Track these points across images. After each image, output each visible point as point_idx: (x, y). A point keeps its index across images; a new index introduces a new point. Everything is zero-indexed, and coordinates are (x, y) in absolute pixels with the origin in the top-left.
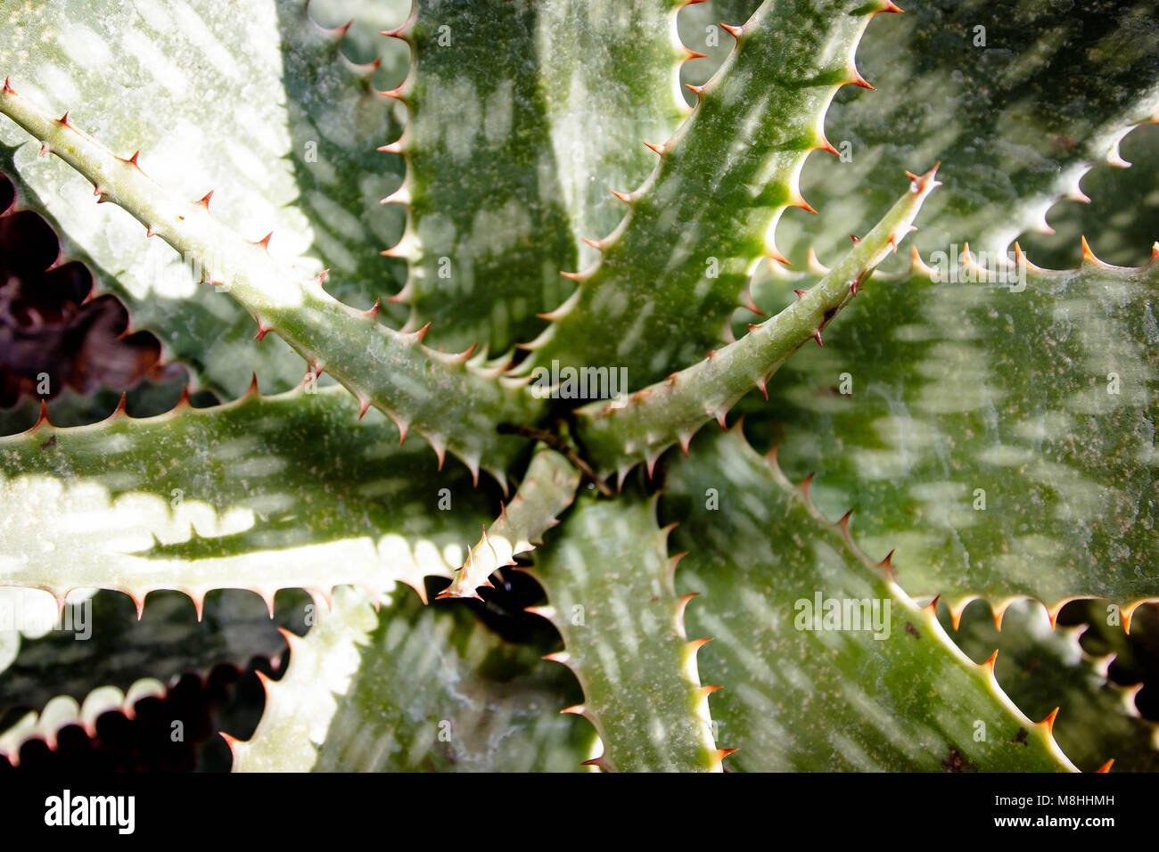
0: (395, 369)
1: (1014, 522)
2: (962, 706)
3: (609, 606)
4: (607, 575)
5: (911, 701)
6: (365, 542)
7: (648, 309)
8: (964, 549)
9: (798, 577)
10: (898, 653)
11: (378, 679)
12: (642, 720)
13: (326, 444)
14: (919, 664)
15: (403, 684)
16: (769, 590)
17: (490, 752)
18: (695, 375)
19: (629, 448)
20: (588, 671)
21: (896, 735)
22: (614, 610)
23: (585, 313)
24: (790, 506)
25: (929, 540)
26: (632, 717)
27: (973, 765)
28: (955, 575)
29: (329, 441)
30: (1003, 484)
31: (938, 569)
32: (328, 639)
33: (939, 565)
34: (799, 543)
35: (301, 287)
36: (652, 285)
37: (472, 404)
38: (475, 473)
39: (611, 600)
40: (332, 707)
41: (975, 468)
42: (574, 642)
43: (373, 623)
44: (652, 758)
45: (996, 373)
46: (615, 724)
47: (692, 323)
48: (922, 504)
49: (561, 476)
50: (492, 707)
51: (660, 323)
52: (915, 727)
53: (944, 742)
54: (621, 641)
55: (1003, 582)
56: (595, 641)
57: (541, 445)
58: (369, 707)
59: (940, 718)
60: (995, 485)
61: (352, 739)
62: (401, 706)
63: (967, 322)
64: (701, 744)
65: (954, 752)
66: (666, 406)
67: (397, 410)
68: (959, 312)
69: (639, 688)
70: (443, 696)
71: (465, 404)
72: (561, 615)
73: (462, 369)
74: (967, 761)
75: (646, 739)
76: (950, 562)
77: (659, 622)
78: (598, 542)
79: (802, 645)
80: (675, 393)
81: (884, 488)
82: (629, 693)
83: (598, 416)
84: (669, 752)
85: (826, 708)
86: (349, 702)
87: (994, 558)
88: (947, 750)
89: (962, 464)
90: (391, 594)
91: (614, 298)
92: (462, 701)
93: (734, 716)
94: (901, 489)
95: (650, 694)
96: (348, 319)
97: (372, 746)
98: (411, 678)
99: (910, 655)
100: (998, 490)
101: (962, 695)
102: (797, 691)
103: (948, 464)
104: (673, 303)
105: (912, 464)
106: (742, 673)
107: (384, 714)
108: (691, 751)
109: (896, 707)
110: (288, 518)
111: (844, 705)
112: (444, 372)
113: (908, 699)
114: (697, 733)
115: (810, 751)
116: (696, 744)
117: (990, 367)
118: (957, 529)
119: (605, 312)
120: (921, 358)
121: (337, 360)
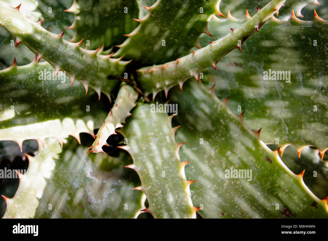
0: (70, 57)
1: (308, 117)
2: (289, 190)
3: (150, 146)
4: (149, 134)
5: (268, 187)
6: (57, 121)
7: (167, 33)
8: (286, 126)
9: (222, 136)
10: (263, 168)
11: (62, 172)
12: (164, 193)
13: (43, 84)
14: (272, 173)
15: (71, 174)
16: (210, 140)
17: (104, 199)
18: (187, 60)
19: (158, 86)
20: (142, 172)
21: (262, 200)
22: (152, 148)
23: (142, 34)
24: (219, 109)
25: (272, 122)
26: (160, 192)
27: (294, 214)
28: (282, 136)
29: (44, 83)
30: (304, 103)
31: (275, 133)
32: (43, 157)
33: (275, 131)
34: (223, 123)
35: (33, 25)
36: (169, 24)
37: (99, 69)
38: (99, 95)
39: (151, 144)
40: (44, 183)
41: (292, 96)
42: (137, 160)
43: (60, 150)
44: (169, 210)
45: (303, 60)
46: (153, 194)
47: (184, 39)
48: (270, 108)
49: (131, 96)
50: (105, 182)
51: (171, 38)
52: (270, 197)
53: (282, 204)
54: (155, 160)
55: (302, 140)
56: (145, 160)
57: (123, 83)
58: (58, 183)
59: (280, 194)
60: (300, 103)
61: (52, 196)
62: (71, 182)
63: (292, 40)
64: (187, 204)
65: (286, 208)
66: (174, 71)
67: (70, 73)
68: (288, 36)
69: (163, 180)
70: (86, 178)
71: (96, 69)
72: (132, 150)
73: (95, 56)
74: (291, 213)
75: (166, 201)
76: (281, 131)
77: (170, 153)
78: (145, 120)
79: (224, 162)
80: (178, 66)
81: (254, 101)
82: (158, 182)
83: (145, 73)
84: (175, 207)
85: (234, 187)
86: (51, 181)
87: (298, 130)
88: (283, 207)
89: (286, 94)
90: (67, 139)
91: (154, 29)
92: (93, 179)
93: (197, 189)
94: (261, 102)
95: (167, 183)
96: (51, 38)
97: (60, 198)
98: (74, 171)
99: (268, 169)
100: (301, 105)
101: (289, 186)
102: (222, 180)
103: (281, 94)
104: (177, 31)
105: (266, 93)
106: (201, 173)
107: (64, 186)
108: (184, 207)
109: (262, 189)
110: (28, 113)
111: (241, 187)
112: (88, 58)
113: (267, 186)
114: (186, 199)
115: (227, 205)
116: (186, 204)
117: (300, 58)
118: (284, 119)
119: (150, 34)
120: (272, 53)
121: (47, 54)
